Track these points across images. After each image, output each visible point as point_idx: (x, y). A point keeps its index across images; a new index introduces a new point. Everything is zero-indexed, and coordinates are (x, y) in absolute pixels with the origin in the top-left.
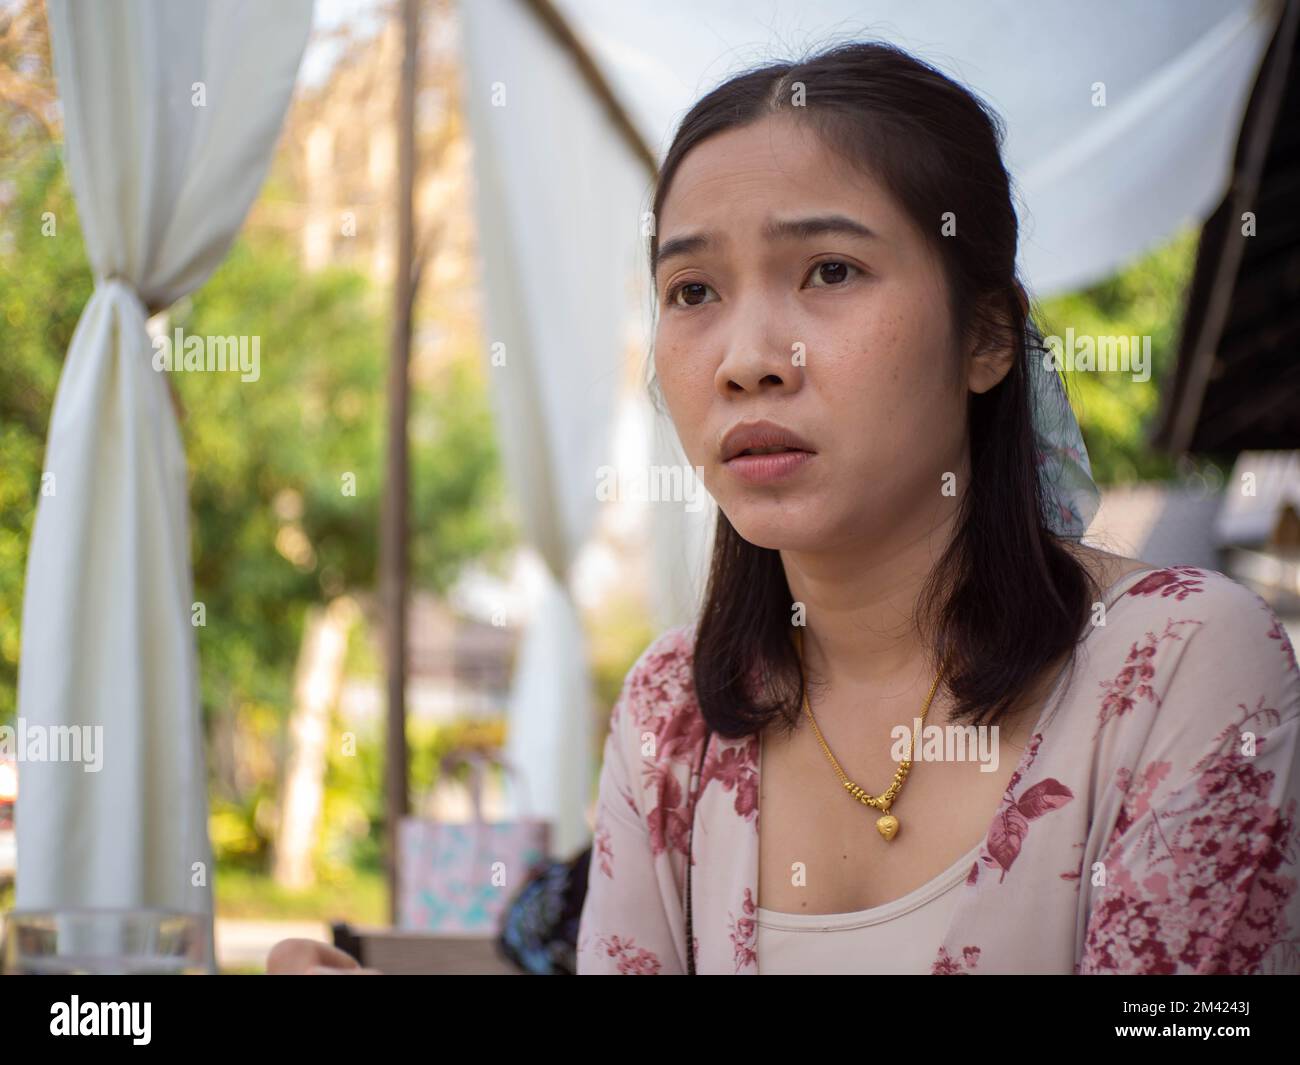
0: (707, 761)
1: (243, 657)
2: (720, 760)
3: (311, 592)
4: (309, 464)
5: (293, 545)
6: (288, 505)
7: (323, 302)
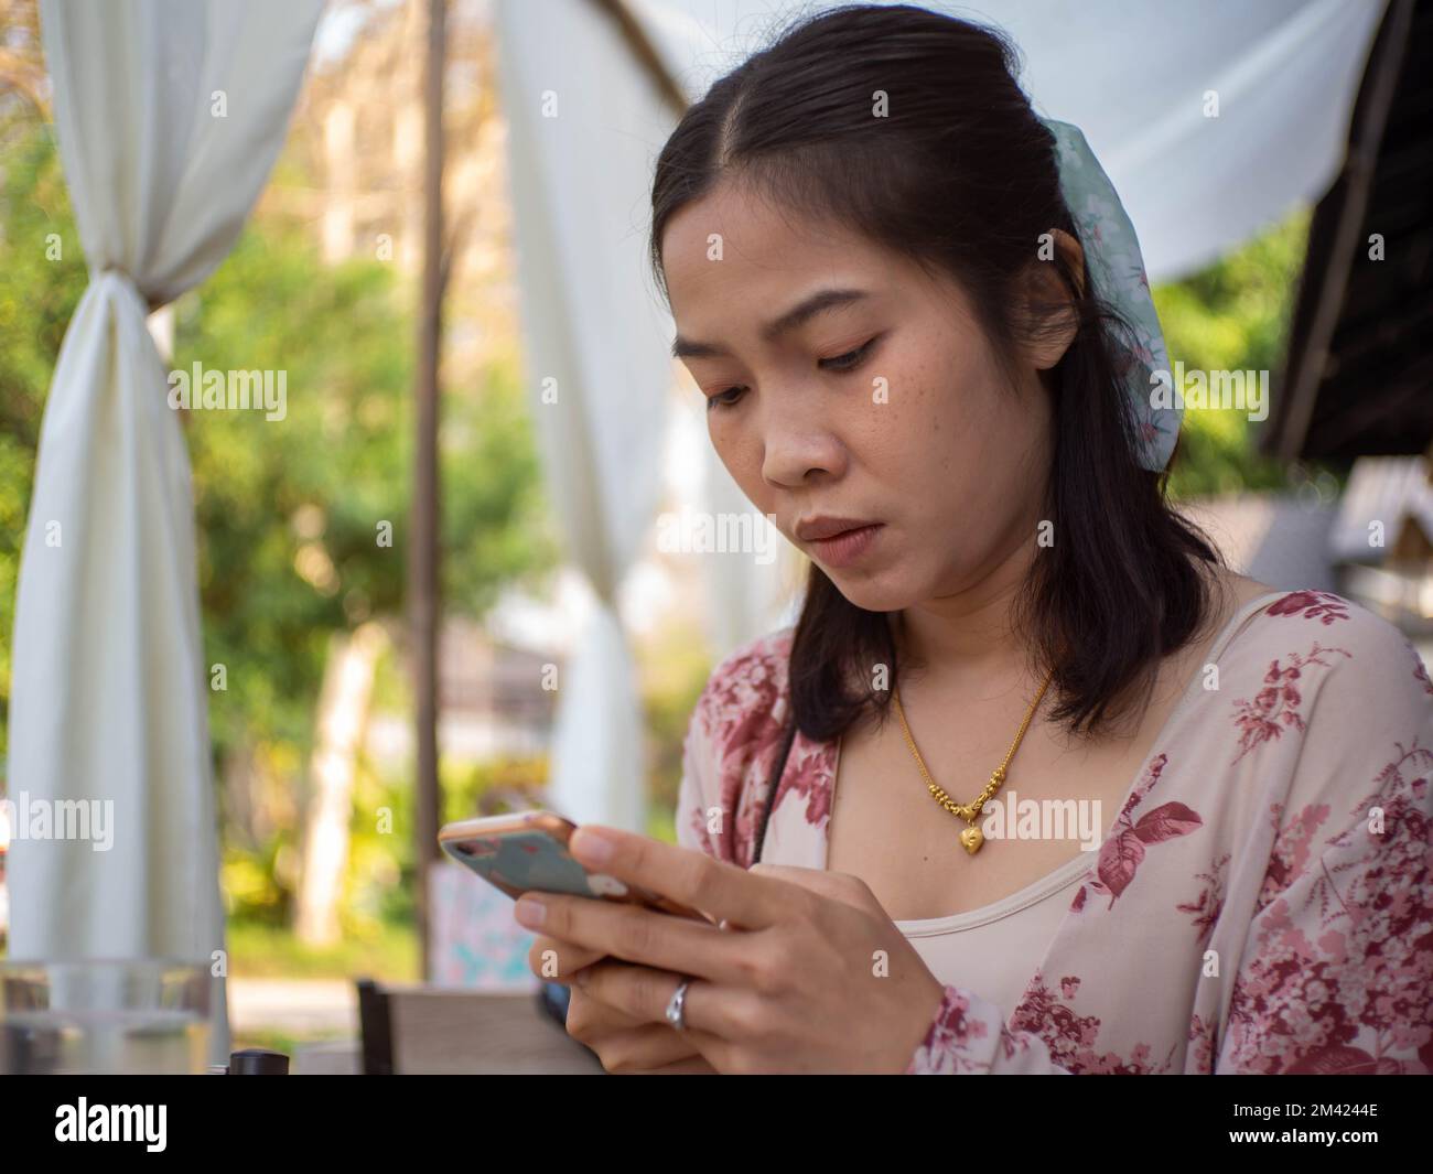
0: (787, 771)
1: (259, 690)
2: (800, 769)
3: (334, 617)
4: (330, 477)
5: (314, 566)
6: (307, 522)
7: (344, 297)
